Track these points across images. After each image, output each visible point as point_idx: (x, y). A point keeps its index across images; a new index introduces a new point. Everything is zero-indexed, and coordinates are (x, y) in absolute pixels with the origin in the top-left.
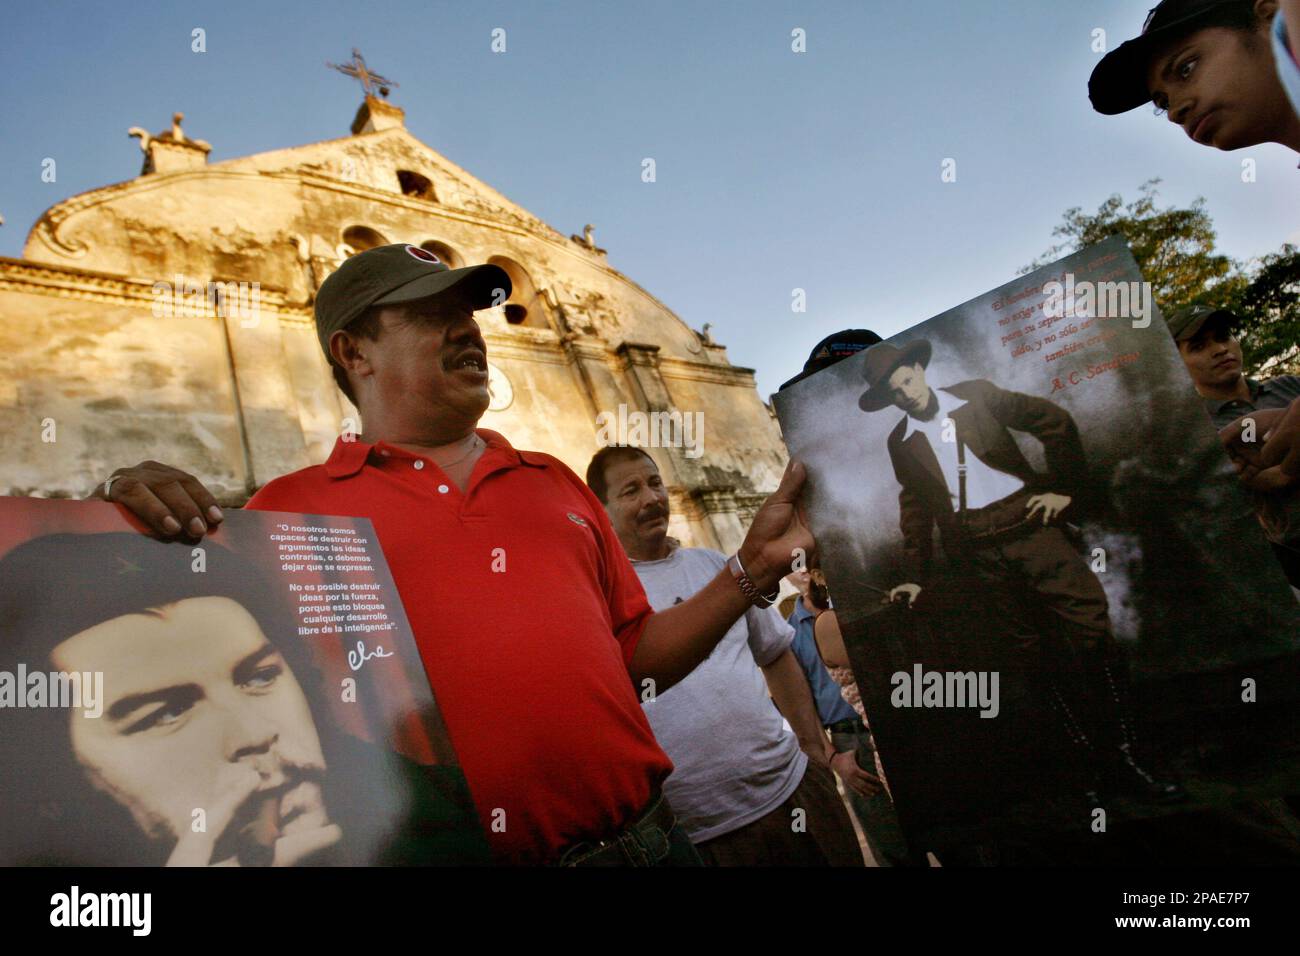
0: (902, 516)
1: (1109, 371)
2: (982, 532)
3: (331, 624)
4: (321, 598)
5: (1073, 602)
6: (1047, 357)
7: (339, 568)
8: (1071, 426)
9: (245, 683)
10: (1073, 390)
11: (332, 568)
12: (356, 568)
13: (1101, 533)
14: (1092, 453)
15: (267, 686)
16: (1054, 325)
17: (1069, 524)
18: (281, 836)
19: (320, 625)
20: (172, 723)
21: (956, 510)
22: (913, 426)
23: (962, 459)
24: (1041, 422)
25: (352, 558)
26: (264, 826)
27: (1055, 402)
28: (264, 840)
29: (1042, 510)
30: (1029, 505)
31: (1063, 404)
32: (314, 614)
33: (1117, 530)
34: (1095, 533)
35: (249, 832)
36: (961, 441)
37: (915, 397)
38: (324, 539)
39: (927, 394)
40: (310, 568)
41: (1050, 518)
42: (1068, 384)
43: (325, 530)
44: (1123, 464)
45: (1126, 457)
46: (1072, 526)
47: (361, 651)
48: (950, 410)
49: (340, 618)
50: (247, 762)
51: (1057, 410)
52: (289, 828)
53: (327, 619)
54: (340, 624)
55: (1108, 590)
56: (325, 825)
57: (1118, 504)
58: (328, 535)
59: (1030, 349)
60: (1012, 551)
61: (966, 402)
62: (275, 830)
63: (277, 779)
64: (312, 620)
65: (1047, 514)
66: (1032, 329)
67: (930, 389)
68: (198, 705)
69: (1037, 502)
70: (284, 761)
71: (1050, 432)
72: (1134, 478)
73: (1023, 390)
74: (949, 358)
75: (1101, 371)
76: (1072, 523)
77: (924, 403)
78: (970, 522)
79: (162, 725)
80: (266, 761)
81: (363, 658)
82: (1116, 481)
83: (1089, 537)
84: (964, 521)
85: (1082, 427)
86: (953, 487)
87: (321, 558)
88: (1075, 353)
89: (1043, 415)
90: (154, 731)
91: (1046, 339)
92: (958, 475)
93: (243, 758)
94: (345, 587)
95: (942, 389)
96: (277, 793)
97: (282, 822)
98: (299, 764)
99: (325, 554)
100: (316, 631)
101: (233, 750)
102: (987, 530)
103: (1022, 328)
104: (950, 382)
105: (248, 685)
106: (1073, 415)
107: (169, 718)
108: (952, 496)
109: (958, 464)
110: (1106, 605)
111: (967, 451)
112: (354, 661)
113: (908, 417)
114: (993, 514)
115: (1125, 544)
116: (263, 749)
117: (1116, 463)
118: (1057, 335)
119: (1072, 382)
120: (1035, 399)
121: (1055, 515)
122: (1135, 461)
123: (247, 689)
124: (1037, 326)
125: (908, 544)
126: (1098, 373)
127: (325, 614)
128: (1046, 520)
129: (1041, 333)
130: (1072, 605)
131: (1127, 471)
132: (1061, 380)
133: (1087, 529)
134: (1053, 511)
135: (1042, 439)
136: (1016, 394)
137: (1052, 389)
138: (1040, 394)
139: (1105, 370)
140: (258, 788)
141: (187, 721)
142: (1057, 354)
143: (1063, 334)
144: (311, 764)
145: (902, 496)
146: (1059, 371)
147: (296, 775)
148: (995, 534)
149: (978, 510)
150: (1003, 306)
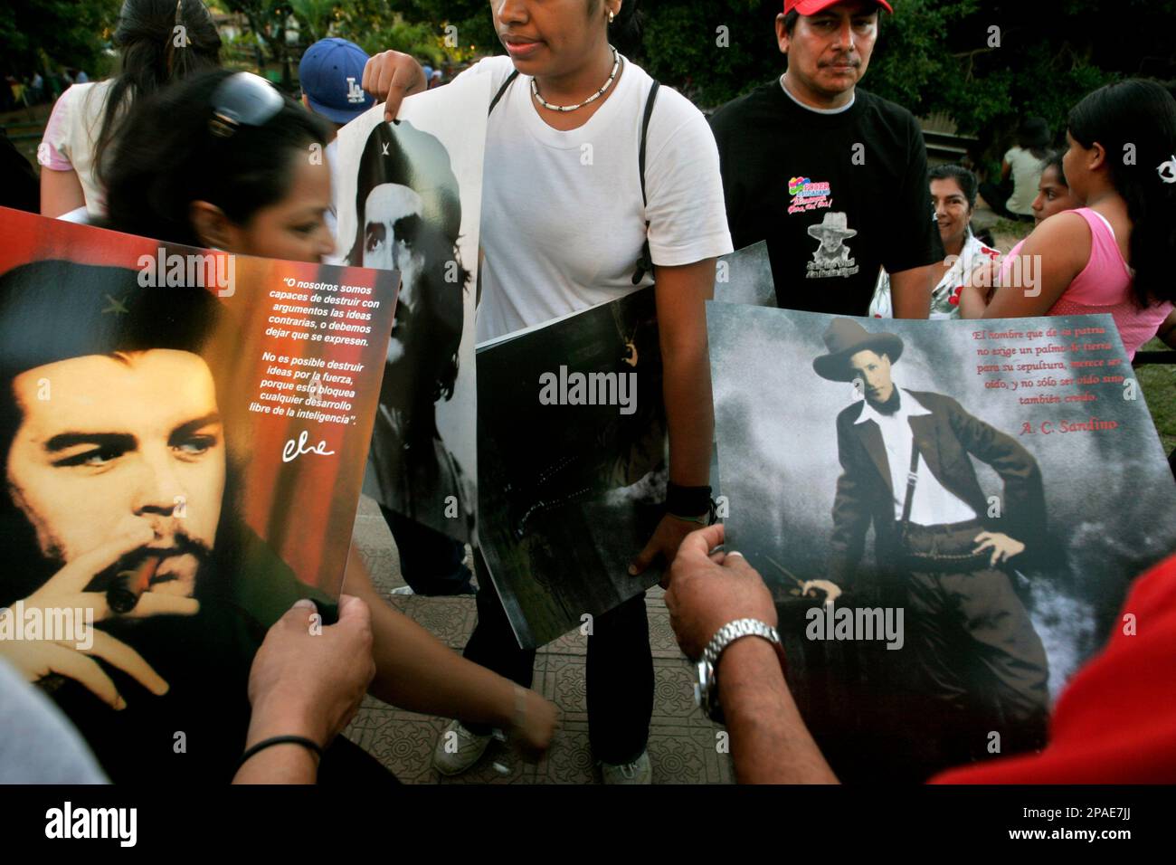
0: (837, 502)
1: (1082, 431)
2: (921, 551)
3: (285, 406)
4: (289, 373)
5: (1010, 661)
6: (1021, 399)
7: (327, 339)
8: (1036, 474)
9: (177, 446)
10: (1043, 439)
11: (319, 338)
12: (347, 340)
13: (1052, 592)
14: (1054, 506)
15: (196, 454)
16: (1033, 372)
17: (1017, 572)
18: (148, 590)
19: (273, 404)
20: (98, 466)
21: (898, 518)
22: (868, 413)
23: (914, 467)
24: (1003, 460)
25: (349, 328)
26: (138, 578)
27: (1022, 444)
28: (134, 588)
29: (991, 549)
30: (977, 539)
31: (1030, 449)
32: (274, 391)
33: (1070, 594)
34: (1044, 589)
35: (125, 577)
36: (916, 450)
37: (877, 386)
38: (329, 300)
39: (891, 389)
40: (296, 336)
41: (999, 560)
42: (1039, 431)
43: (335, 288)
44: (1086, 527)
45: (1090, 520)
46: (1020, 575)
47: (302, 442)
48: (912, 414)
49: (297, 401)
50: (149, 519)
51: (1023, 452)
52: (159, 587)
53: (283, 399)
54: (296, 407)
55: (1051, 658)
56: (189, 597)
57: (1075, 566)
58: (337, 294)
59: (1005, 386)
60: (952, 583)
61: (928, 412)
62: (146, 583)
63: (167, 542)
64: (268, 397)
65: (996, 555)
66: (1011, 369)
67: (894, 385)
68: (128, 456)
69: (987, 539)
70: (179, 528)
71: (1010, 471)
72: (1095, 544)
73: (991, 422)
74: (919, 364)
75: (1075, 430)
76: (1021, 572)
77: (885, 396)
78: (910, 537)
79: (88, 465)
80: (164, 523)
81: (300, 450)
82: (1076, 541)
83: (1038, 594)
84: (905, 533)
85: (1047, 477)
86: (899, 492)
87: (313, 324)
88: (1050, 405)
89: (1007, 453)
90: (80, 469)
91: (1023, 383)
92: (907, 481)
93: (146, 514)
94: (321, 364)
95: (907, 390)
96: (162, 554)
97: (155, 580)
98: (191, 537)
99: (319, 319)
100: (267, 410)
101: (141, 504)
102: (927, 551)
103: (1000, 365)
104: (916, 388)
105: (180, 449)
106: (1039, 463)
107: (97, 461)
108: (897, 502)
109: (909, 471)
110: (1047, 675)
111: (921, 461)
112: (289, 453)
113: (866, 402)
114: (938, 537)
115: (1079, 611)
116: (167, 512)
117: (1079, 523)
118: (1035, 383)
119: (1043, 430)
120: (1002, 435)
121: (1004, 559)
122: (1099, 526)
123: (178, 453)
124: (1015, 368)
125: (837, 536)
126: (1072, 430)
127: (284, 392)
128: (993, 561)
129: (1017, 375)
130: (1009, 665)
131: (1088, 534)
132: (1032, 425)
133: (1037, 584)
134: (1003, 554)
135: (1003, 476)
136: (983, 424)
137: (1022, 431)
138: (1008, 432)
139: (1080, 430)
140: (148, 544)
141: (113, 467)
142: (1032, 399)
143: (1041, 384)
144: (201, 541)
145: (841, 480)
146: (1031, 417)
147: (184, 544)
148: (935, 558)
149: (921, 527)
150: (984, 338)
